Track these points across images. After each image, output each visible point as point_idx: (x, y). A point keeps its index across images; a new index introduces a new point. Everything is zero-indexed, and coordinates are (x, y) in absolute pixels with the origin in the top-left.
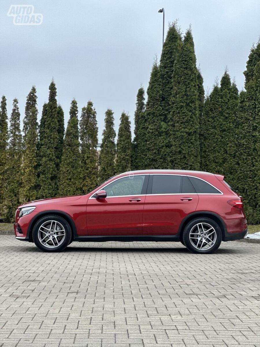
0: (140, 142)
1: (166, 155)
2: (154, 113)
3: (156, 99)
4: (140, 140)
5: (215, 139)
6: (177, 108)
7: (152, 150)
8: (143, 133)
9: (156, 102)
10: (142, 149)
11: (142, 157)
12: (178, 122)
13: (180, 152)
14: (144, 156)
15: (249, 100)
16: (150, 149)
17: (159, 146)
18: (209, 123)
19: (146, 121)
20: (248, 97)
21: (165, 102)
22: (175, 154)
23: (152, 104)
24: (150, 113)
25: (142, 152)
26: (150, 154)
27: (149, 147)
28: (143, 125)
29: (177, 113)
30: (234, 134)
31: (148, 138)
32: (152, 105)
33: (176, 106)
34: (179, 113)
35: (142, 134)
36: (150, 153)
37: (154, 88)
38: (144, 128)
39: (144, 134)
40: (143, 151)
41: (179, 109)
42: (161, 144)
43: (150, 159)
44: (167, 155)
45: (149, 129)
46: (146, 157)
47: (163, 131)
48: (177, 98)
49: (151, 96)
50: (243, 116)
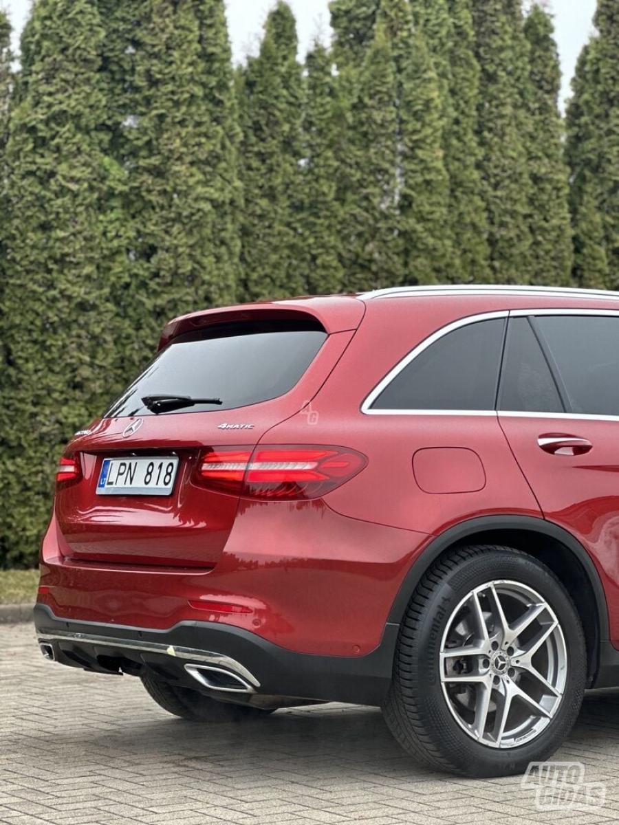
0: (17, 228)
1: (127, 286)
2: (79, 116)
3: (85, 60)
4: (16, 222)
5: (274, 236)
6: (177, 104)
7: (78, 264)
8: (31, 193)
9: (82, 74)
10: (32, 258)
11: (34, 292)
12: (179, 159)
13: (192, 278)
14: (41, 290)
15: (380, 101)
16: (68, 259)
17: (102, 249)
18: (251, 173)
19: (42, 143)
20: (379, 92)
21: (109, 75)
22: (171, 284)
23: (70, 77)
24: (65, 112)
25: (28, 272)
26: (69, 281)
27: (66, 250)
28: (29, 159)
29: (174, 124)
30: (334, 221)
31: (62, 216)
32: (66, 81)
33: (173, 93)
34: (182, 123)
35: (29, 198)
36: (70, 278)
37: (77, 13)
38: (32, 173)
39: (34, 197)
40: (32, 267)
41: (184, 109)
42: (111, 241)
43: (70, 298)
44: (133, 287)
45: (59, 177)
46: (53, 293)
47: (116, 192)
48: (171, 63)
49: (62, 46)
50: (360, 157)
